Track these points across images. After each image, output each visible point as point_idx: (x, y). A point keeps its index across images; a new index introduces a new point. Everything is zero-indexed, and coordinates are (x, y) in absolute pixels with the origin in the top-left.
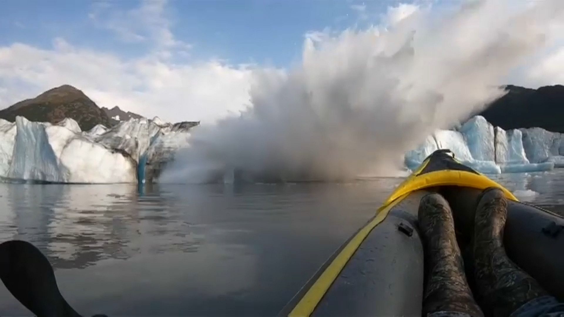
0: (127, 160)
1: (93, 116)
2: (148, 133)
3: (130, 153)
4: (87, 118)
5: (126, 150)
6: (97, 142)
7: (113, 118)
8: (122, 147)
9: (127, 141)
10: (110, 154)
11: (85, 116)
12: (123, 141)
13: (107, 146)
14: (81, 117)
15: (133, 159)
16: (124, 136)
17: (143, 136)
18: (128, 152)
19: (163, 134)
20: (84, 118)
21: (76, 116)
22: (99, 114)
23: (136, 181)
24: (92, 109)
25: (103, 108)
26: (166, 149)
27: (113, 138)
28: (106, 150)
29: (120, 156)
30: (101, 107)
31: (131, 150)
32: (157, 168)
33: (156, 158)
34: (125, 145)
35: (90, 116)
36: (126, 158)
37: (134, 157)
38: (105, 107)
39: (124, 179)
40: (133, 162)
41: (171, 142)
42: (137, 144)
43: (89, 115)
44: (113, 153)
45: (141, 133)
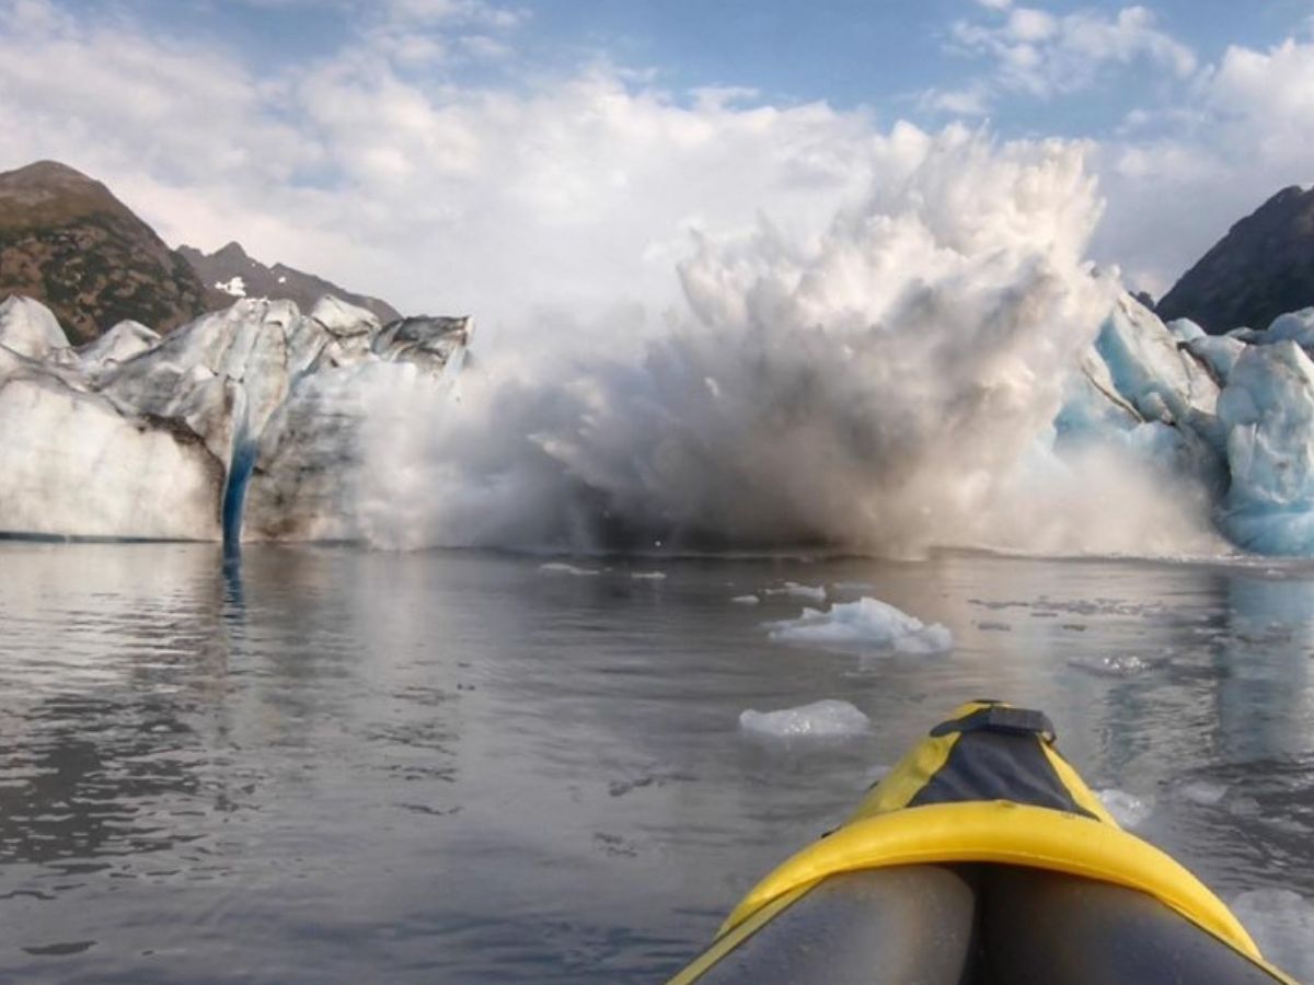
0: (190, 457)
1: (145, 279)
2: (281, 359)
3: (200, 430)
4: (122, 284)
5: (191, 420)
6: (97, 390)
7: (219, 286)
8: (177, 409)
9: (198, 389)
10: (134, 432)
11: (116, 276)
12: (185, 388)
13: (124, 406)
14: (102, 281)
15: (209, 452)
16: (190, 371)
17: (264, 367)
18: (194, 428)
19: (334, 364)
20: (115, 285)
21: (83, 277)
22: (170, 273)
23: (219, 537)
24: (142, 251)
25: (183, 248)
26: (327, 421)
27: (150, 375)
28: (121, 421)
29: (165, 441)
30: (173, 245)
31: (206, 419)
32: (289, 487)
33: (289, 451)
34: (189, 403)
35: (132, 279)
36: (185, 448)
37: (215, 446)
38: (192, 245)
39: (174, 524)
40: (213, 461)
41: (344, 396)
42: (228, 402)
43: (132, 273)
44: (142, 429)
45: (257, 355)
